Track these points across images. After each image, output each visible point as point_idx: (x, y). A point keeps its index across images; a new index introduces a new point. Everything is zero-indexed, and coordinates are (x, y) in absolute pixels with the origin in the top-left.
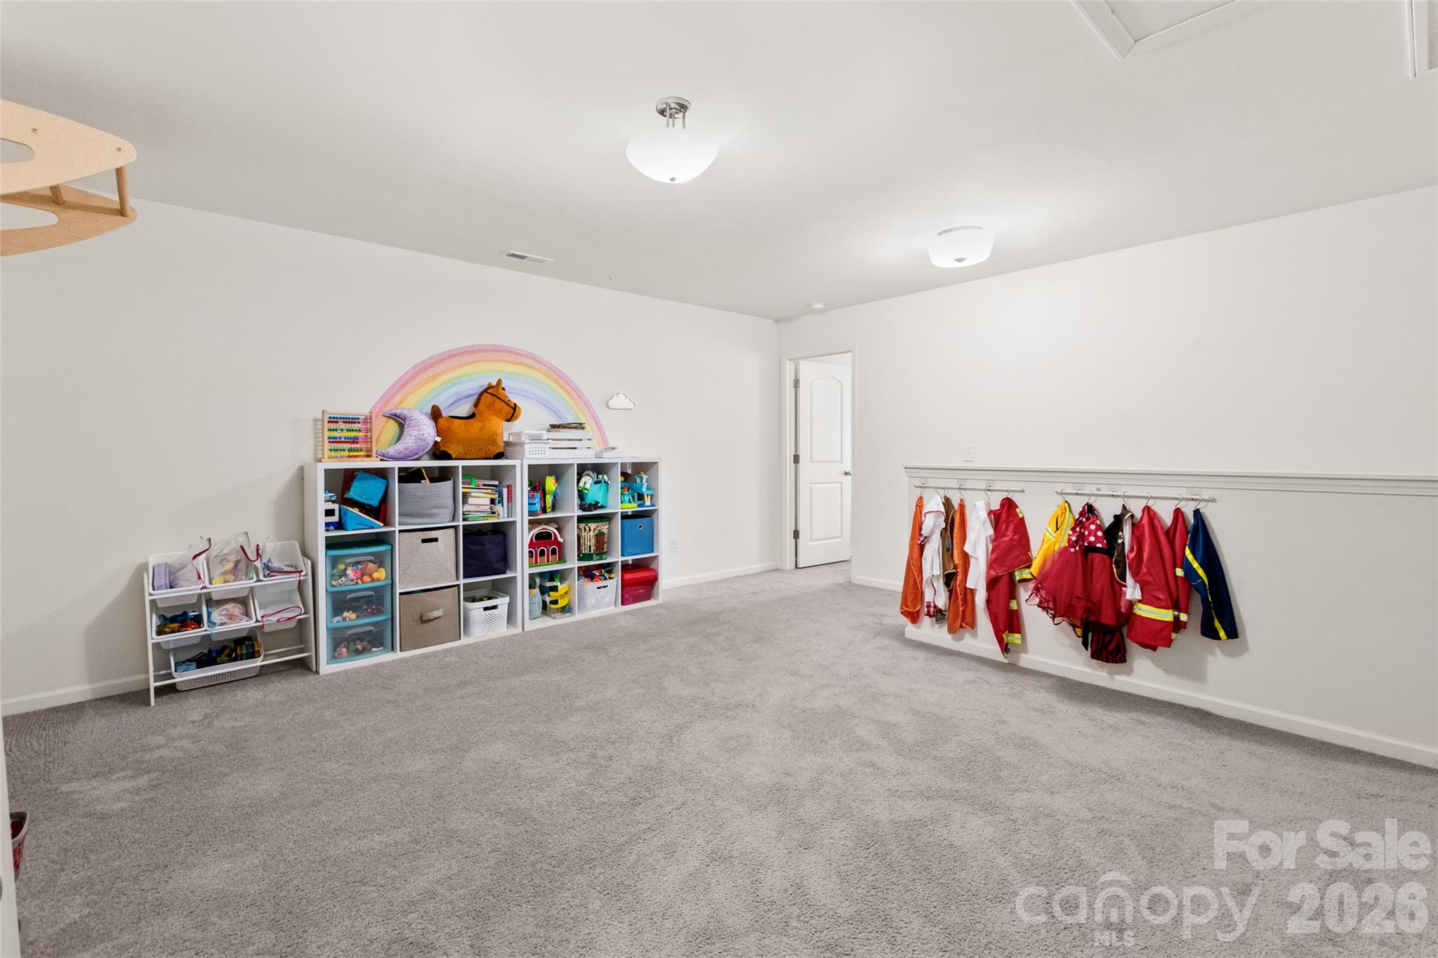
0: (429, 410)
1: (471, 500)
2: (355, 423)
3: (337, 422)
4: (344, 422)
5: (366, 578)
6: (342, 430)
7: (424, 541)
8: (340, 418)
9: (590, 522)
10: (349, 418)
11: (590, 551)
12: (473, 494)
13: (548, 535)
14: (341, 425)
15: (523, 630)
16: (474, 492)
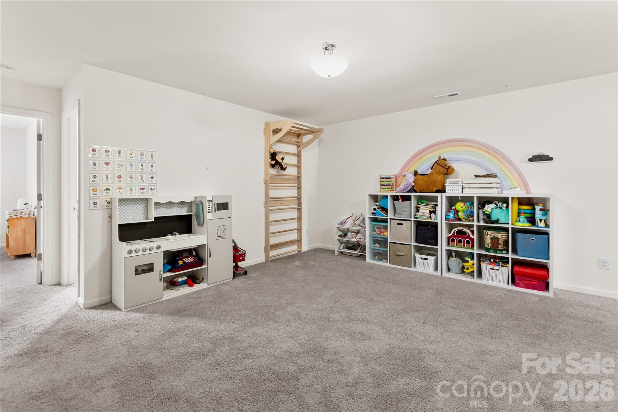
0: (413, 172)
1: (420, 210)
2: (389, 179)
3: (384, 179)
4: (386, 179)
5: (382, 234)
6: (385, 181)
7: (398, 224)
8: (385, 177)
9: (487, 230)
10: (387, 177)
11: (488, 247)
12: (421, 208)
13: (465, 233)
14: (385, 180)
15: (442, 274)
16: (422, 207)
